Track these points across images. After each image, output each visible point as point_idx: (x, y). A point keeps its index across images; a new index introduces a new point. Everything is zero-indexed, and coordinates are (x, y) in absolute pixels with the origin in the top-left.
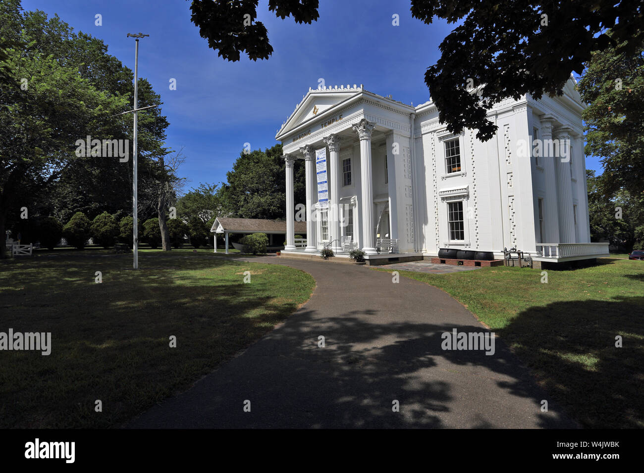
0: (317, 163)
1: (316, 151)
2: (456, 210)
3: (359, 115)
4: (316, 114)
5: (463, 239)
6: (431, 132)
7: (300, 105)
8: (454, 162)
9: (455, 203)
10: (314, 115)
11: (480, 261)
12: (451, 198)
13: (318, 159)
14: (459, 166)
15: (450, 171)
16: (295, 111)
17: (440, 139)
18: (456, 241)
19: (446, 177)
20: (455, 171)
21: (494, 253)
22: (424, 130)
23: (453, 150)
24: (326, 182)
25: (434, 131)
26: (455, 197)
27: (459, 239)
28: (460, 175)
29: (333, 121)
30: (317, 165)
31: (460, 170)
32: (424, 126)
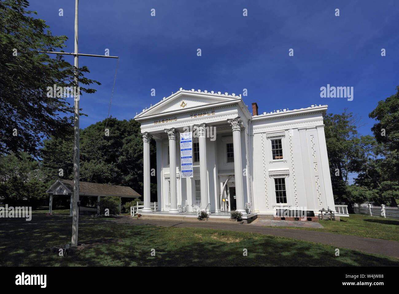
0: (181, 142)
1: (181, 134)
2: (280, 183)
3: (234, 114)
4: (184, 107)
5: (286, 203)
6: (261, 133)
7: (167, 98)
8: (277, 153)
9: (280, 179)
10: (182, 108)
11: (311, 217)
12: (277, 175)
13: (182, 139)
14: (282, 155)
15: (274, 158)
16: (162, 101)
17: (268, 138)
18: (281, 204)
19: (273, 162)
20: (279, 159)
21: (314, 212)
22: (254, 131)
23: (277, 146)
24: (191, 157)
25: (264, 133)
26: (280, 175)
27: (282, 203)
28: (283, 161)
29: (205, 114)
30: (181, 144)
31: (282, 158)
32: (256, 128)
